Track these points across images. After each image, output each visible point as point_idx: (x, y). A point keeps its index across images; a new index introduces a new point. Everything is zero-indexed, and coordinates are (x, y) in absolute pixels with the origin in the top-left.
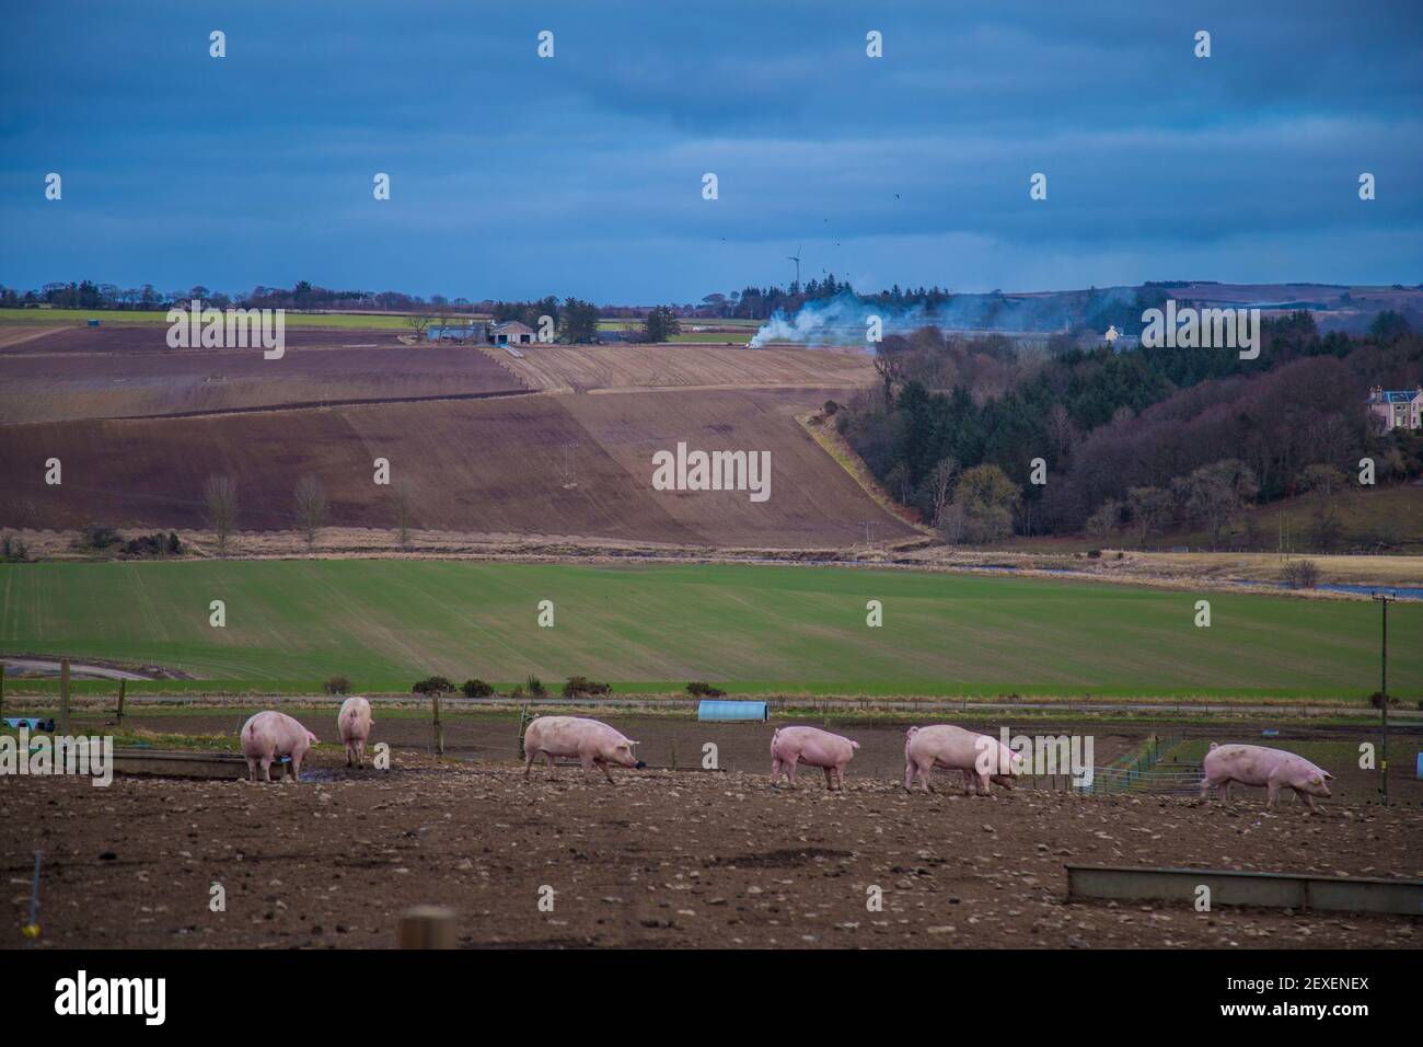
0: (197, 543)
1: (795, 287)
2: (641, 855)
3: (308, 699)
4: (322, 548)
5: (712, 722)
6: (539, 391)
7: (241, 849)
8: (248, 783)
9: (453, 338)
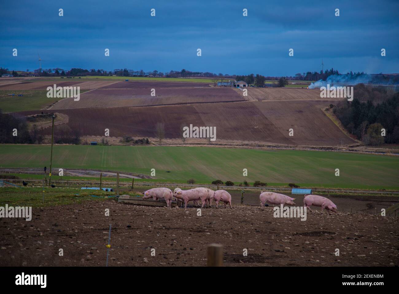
0: (154, 141)
1: (322, 72)
2: (275, 231)
3: (183, 185)
4: (187, 143)
5: (296, 195)
6: (248, 100)
7: (164, 226)
8: (166, 208)
9: (224, 85)
